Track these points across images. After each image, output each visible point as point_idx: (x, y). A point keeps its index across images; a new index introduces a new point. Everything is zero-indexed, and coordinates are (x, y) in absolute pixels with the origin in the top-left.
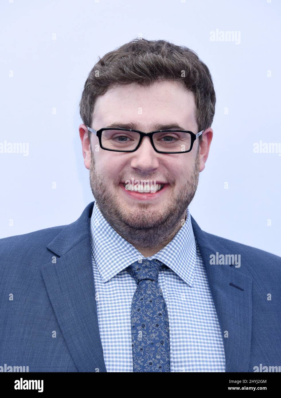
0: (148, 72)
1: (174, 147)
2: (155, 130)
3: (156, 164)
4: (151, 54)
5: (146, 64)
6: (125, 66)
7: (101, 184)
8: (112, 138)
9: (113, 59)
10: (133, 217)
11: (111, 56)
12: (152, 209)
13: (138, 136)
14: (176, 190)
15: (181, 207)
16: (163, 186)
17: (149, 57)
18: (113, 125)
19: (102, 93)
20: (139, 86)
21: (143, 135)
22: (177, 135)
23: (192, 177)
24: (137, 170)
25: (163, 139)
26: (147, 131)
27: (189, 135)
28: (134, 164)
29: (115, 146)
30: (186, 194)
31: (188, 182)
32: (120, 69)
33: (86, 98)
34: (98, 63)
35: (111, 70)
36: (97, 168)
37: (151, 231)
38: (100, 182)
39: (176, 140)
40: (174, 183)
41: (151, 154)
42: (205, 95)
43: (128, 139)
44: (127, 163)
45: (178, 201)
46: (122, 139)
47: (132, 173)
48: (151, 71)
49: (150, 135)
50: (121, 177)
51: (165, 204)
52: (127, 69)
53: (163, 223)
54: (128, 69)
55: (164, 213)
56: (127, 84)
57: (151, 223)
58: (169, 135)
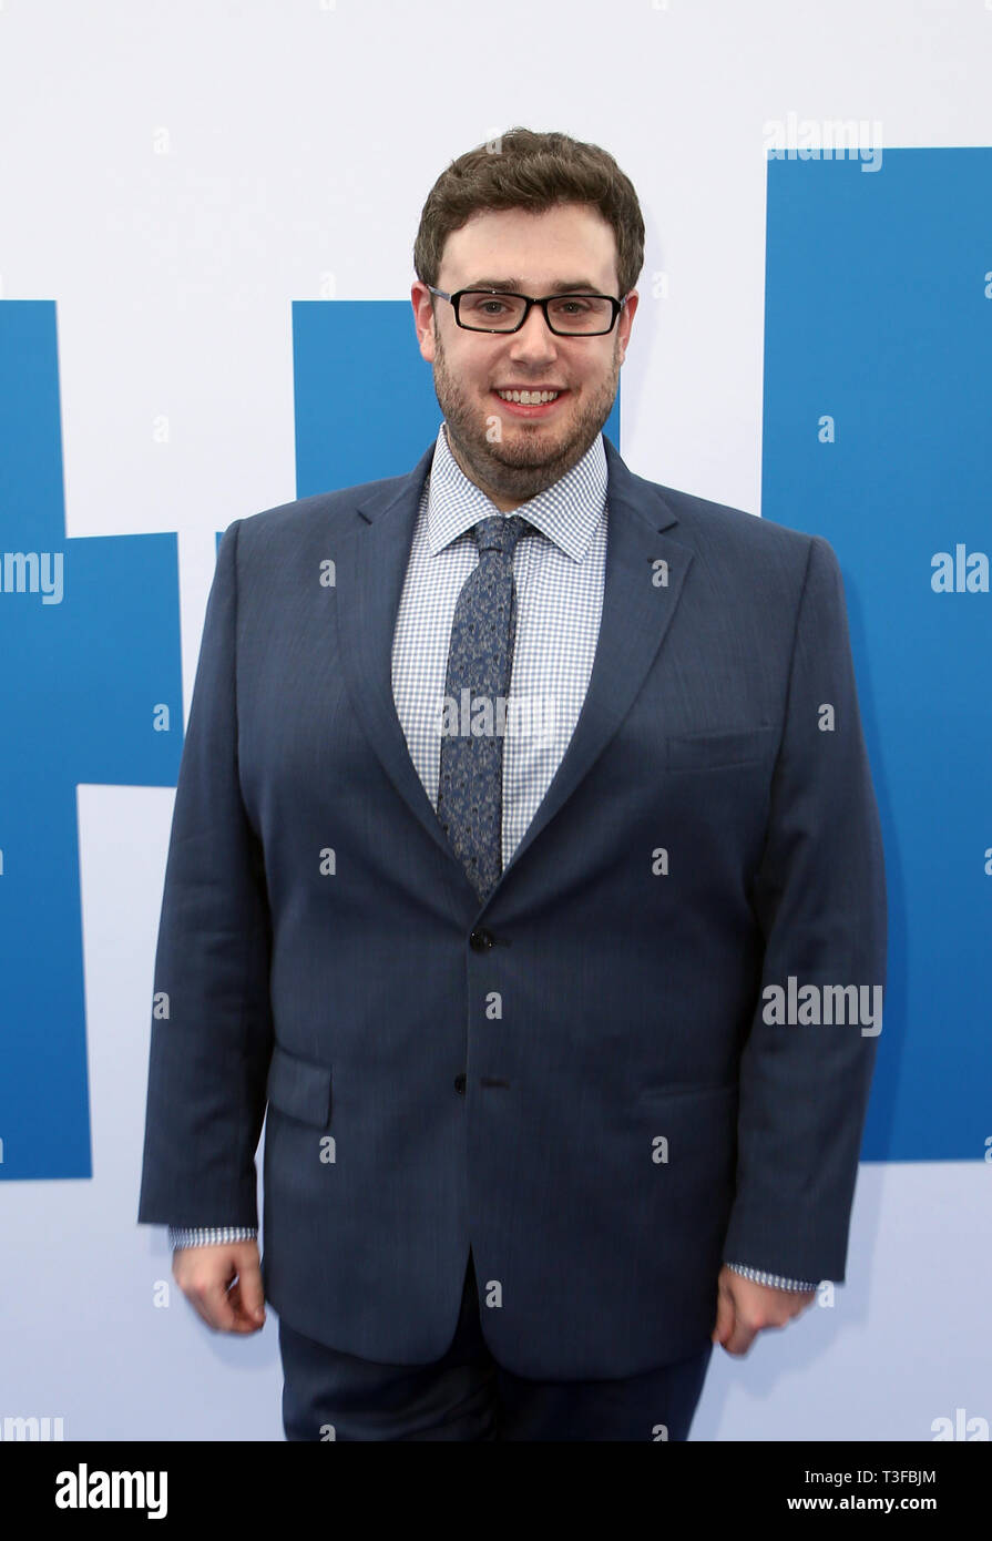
0: (543, 188)
1: (582, 323)
2: (552, 294)
3: (553, 355)
4: (546, 156)
5: (538, 172)
6: (501, 179)
7: (458, 390)
8: (476, 306)
9: (476, 165)
10: (511, 447)
11: (472, 161)
12: (544, 433)
13: (524, 304)
14: (583, 400)
15: (589, 431)
16: (561, 394)
17: (542, 160)
18: (480, 284)
19: (458, 226)
20: (524, 213)
21: (530, 303)
22: (589, 303)
23: (609, 378)
24: (521, 364)
25: (562, 310)
26: (536, 296)
27: (608, 304)
28: (515, 354)
29: (483, 322)
30: (598, 408)
31: (603, 387)
32: (494, 182)
33: (428, 236)
34: (450, 170)
35: (475, 184)
36: (448, 362)
37: (538, 473)
38: (455, 386)
39: (587, 310)
40: (579, 390)
41: (546, 337)
42: (631, 231)
43: (503, 309)
44: (503, 353)
45: (585, 421)
46: (492, 308)
47: (512, 370)
48: (547, 186)
49: (543, 304)
50: (493, 379)
51: (564, 425)
52: (505, 183)
53: (559, 458)
54: (507, 182)
55: (562, 441)
56: (502, 209)
57: (541, 457)
58: (574, 300)
